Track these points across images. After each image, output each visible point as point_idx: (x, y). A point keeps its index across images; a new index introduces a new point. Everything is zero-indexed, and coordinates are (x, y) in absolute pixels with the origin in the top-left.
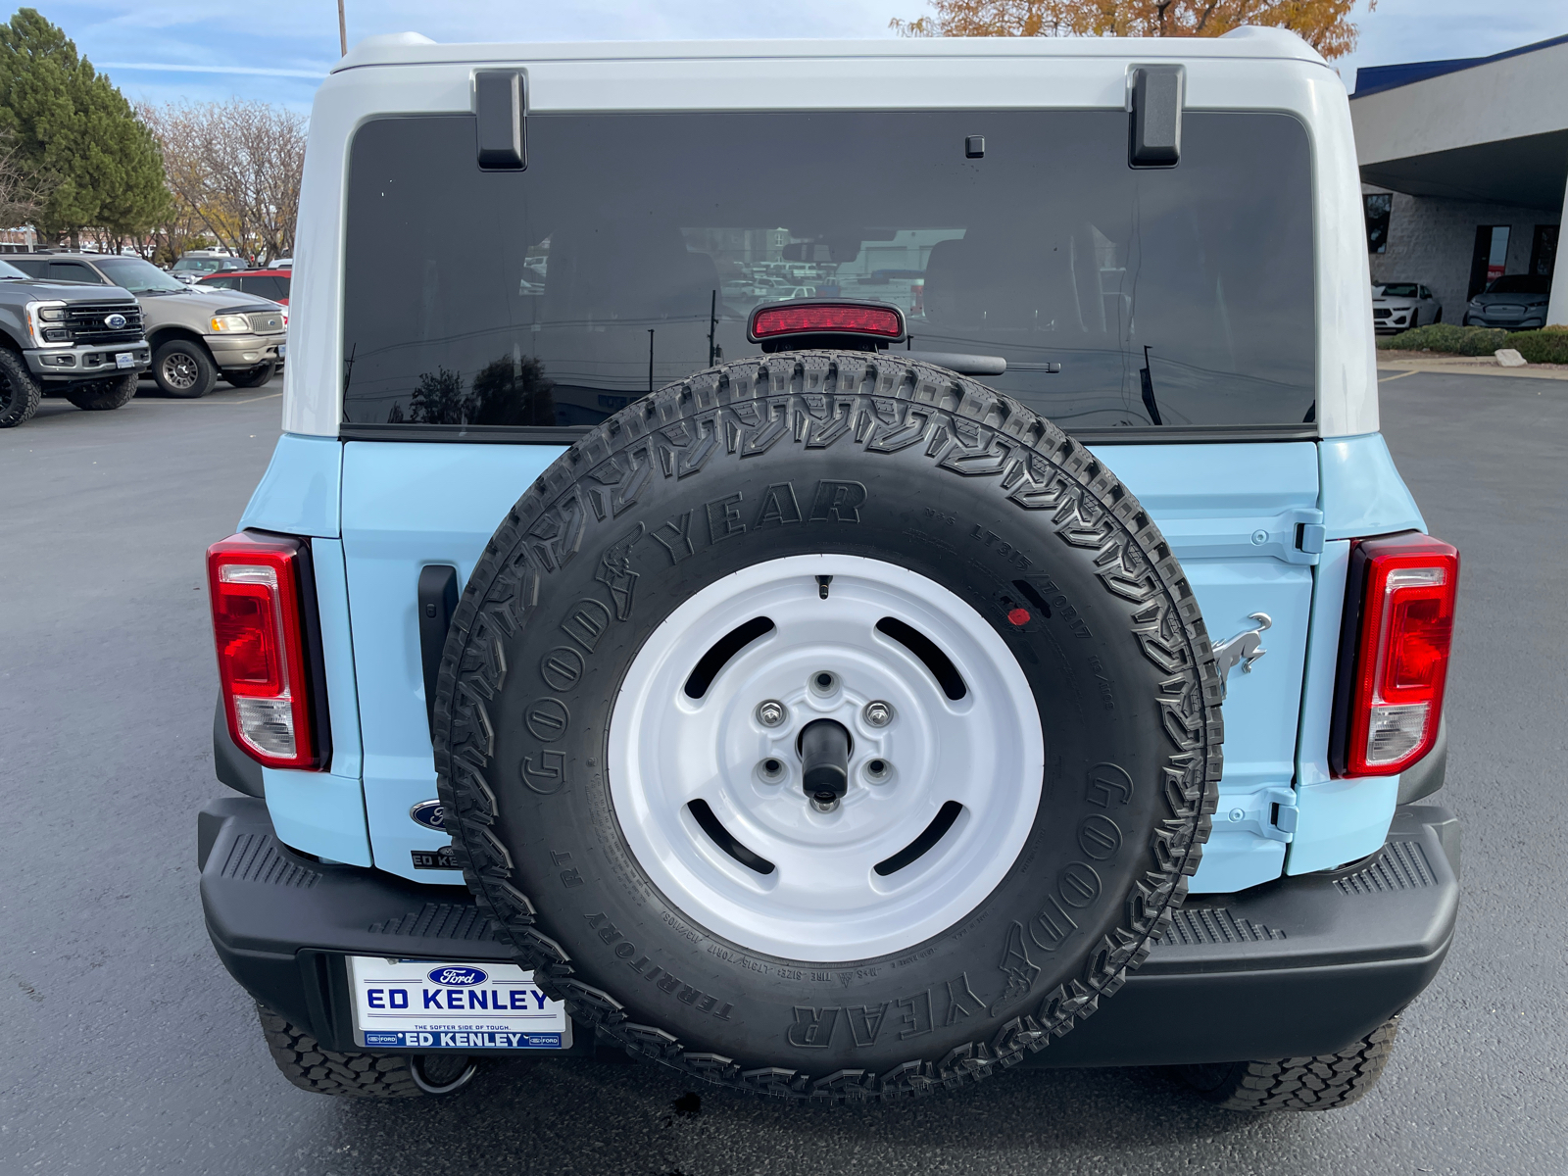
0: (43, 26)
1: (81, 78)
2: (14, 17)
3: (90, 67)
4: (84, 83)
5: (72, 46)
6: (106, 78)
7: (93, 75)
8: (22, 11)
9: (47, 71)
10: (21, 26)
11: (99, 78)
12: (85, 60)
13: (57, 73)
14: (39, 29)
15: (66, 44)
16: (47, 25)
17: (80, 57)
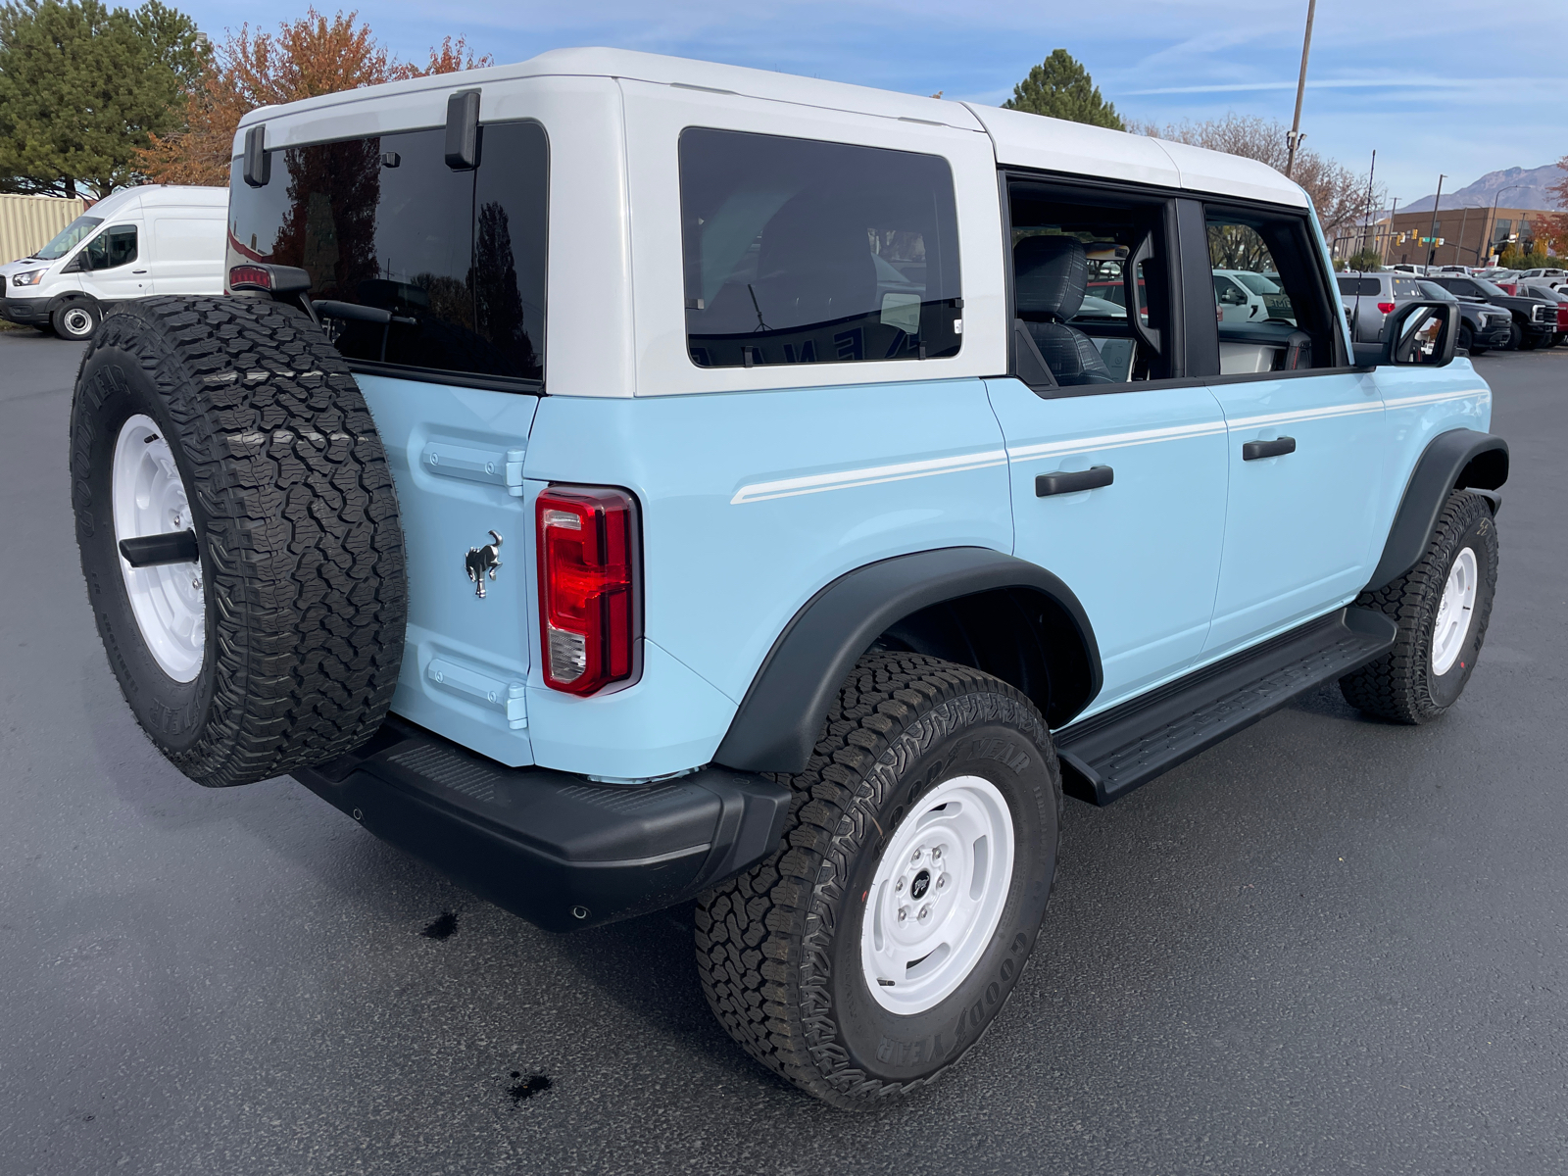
0: (1068, 64)
1: (1089, 108)
2: (1048, 58)
3: (1099, 98)
4: (1090, 113)
5: (1088, 79)
6: (1112, 106)
7: (1100, 104)
8: (1054, 52)
9: (1062, 103)
10: (1051, 66)
11: (1105, 107)
12: (1096, 91)
13: (1070, 105)
14: (1064, 67)
15: (1083, 78)
16: (1071, 63)
17: (1093, 89)
